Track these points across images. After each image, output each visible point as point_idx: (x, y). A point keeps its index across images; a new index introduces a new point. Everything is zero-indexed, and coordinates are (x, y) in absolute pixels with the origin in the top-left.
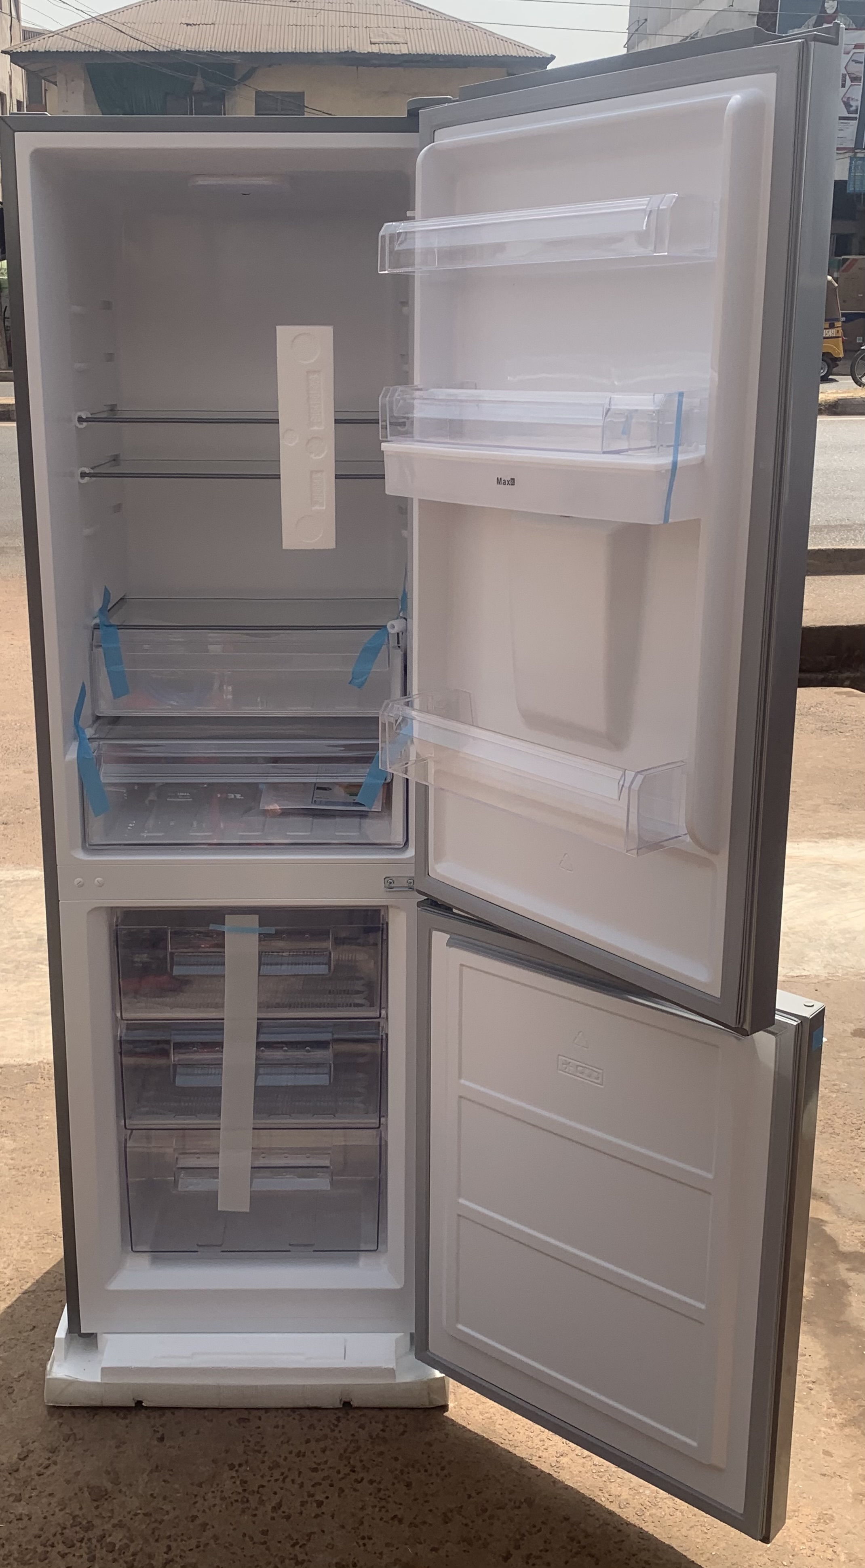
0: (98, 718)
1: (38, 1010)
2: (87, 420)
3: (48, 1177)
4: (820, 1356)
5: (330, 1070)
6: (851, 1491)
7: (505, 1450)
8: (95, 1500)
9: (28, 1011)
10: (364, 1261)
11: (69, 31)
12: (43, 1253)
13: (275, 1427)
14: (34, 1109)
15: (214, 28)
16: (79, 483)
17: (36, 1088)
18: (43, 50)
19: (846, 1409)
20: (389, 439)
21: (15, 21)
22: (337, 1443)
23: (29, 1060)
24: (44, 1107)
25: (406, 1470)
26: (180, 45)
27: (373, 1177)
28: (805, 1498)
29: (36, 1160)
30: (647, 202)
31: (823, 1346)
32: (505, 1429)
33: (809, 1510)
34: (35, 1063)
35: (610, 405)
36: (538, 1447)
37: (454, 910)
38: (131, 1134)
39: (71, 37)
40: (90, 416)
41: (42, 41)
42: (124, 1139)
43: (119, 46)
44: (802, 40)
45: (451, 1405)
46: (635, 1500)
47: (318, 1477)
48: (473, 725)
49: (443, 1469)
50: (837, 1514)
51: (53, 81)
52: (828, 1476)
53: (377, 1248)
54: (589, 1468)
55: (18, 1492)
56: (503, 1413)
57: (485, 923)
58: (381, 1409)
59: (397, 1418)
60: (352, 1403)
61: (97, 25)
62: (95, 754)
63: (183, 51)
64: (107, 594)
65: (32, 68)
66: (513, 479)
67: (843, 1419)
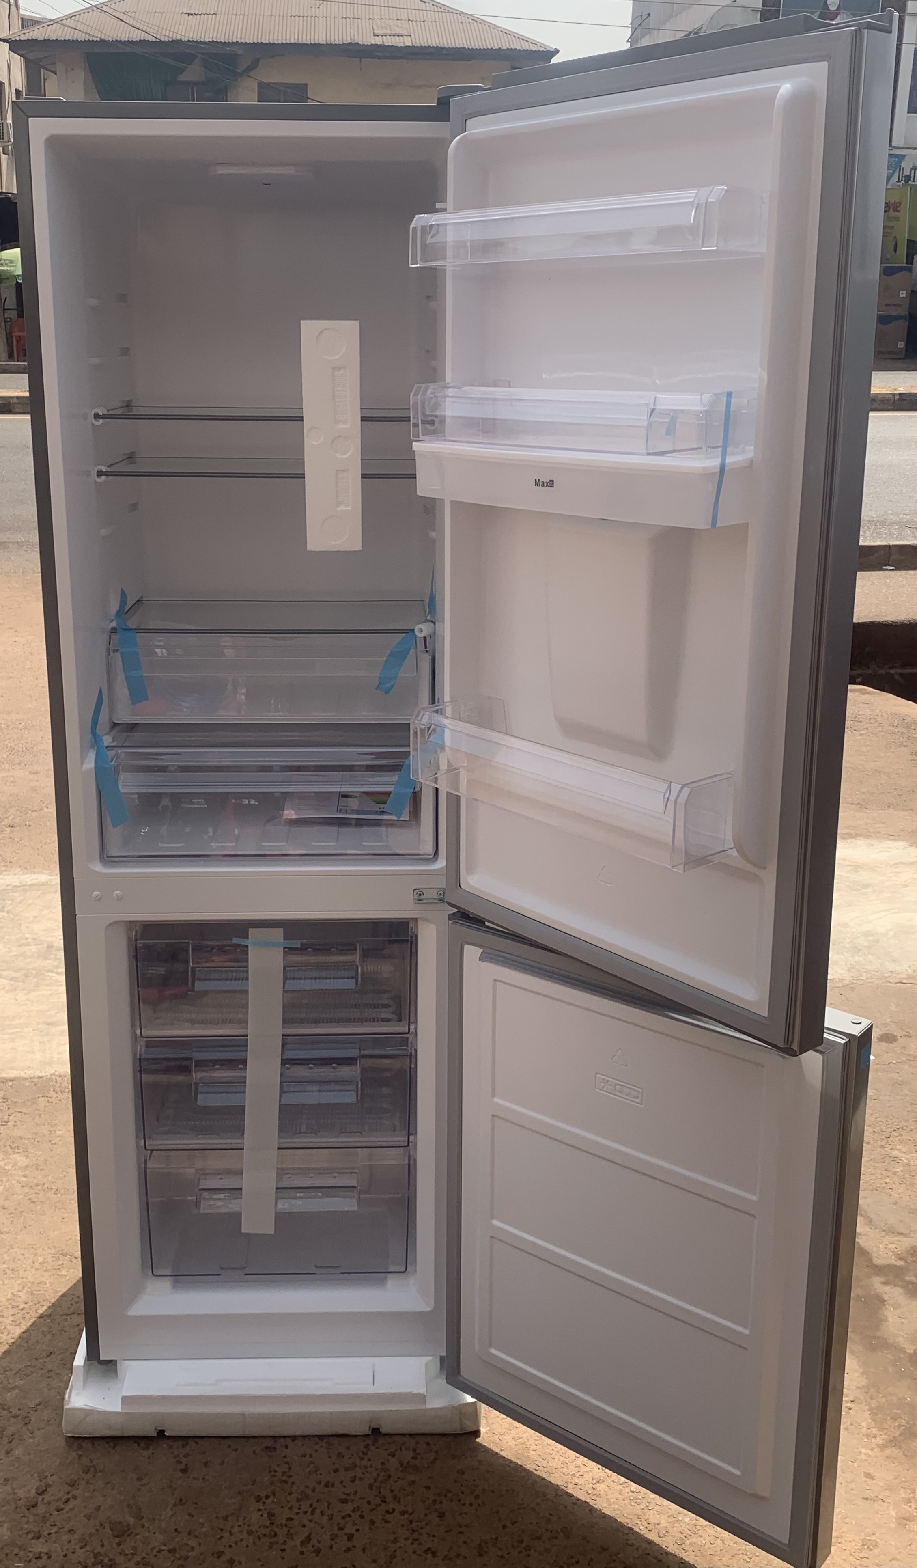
0: (116, 724)
1: (49, 1021)
2: (103, 417)
3: (62, 1195)
4: (856, 1374)
5: (357, 1086)
6: (895, 1515)
7: (539, 1477)
8: (117, 1537)
9: (38, 1021)
10: (392, 1282)
11: (69, 19)
12: (58, 1275)
13: (302, 1456)
14: (47, 1124)
15: (216, 17)
16: (95, 481)
17: (48, 1102)
18: (43, 39)
19: (886, 1429)
20: (421, 438)
21: (13, 8)
22: (367, 1472)
23: (41, 1072)
24: (56, 1122)
25: (438, 1499)
26: (181, 35)
27: (400, 1195)
28: (847, 1523)
29: (50, 1178)
30: (694, 195)
31: (861, 1364)
32: (540, 1455)
33: (852, 1535)
34: (47, 1076)
35: (655, 404)
36: (574, 1474)
37: (487, 924)
38: (151, 1153)
39: (71, 26)
40: (106, 413)
41: (41, 29)
42: (143, 1160)
43: (119, 35)
44: (856, 28)
45: (483, 1430)
46: (675, 1529)
47: (348, 1508)
48: (507, 734)
49: (477, 1497)
50: (881, 1539)
51: (53, 70)
52: (871, 1499)
53: (406, 1269)
54: (626, 1494)
55: (36, 1530)
56: (537, 1438)
57: (520, 938)
58: (411, 1435)
59: (428, 1444)
60: (381, 1430)
61: (97, 13)
62: (113, 763)
63: (185, 41)
64: (123, 596)
65: (31, 56)
66: (552, 481)
67: (883, 1440)
